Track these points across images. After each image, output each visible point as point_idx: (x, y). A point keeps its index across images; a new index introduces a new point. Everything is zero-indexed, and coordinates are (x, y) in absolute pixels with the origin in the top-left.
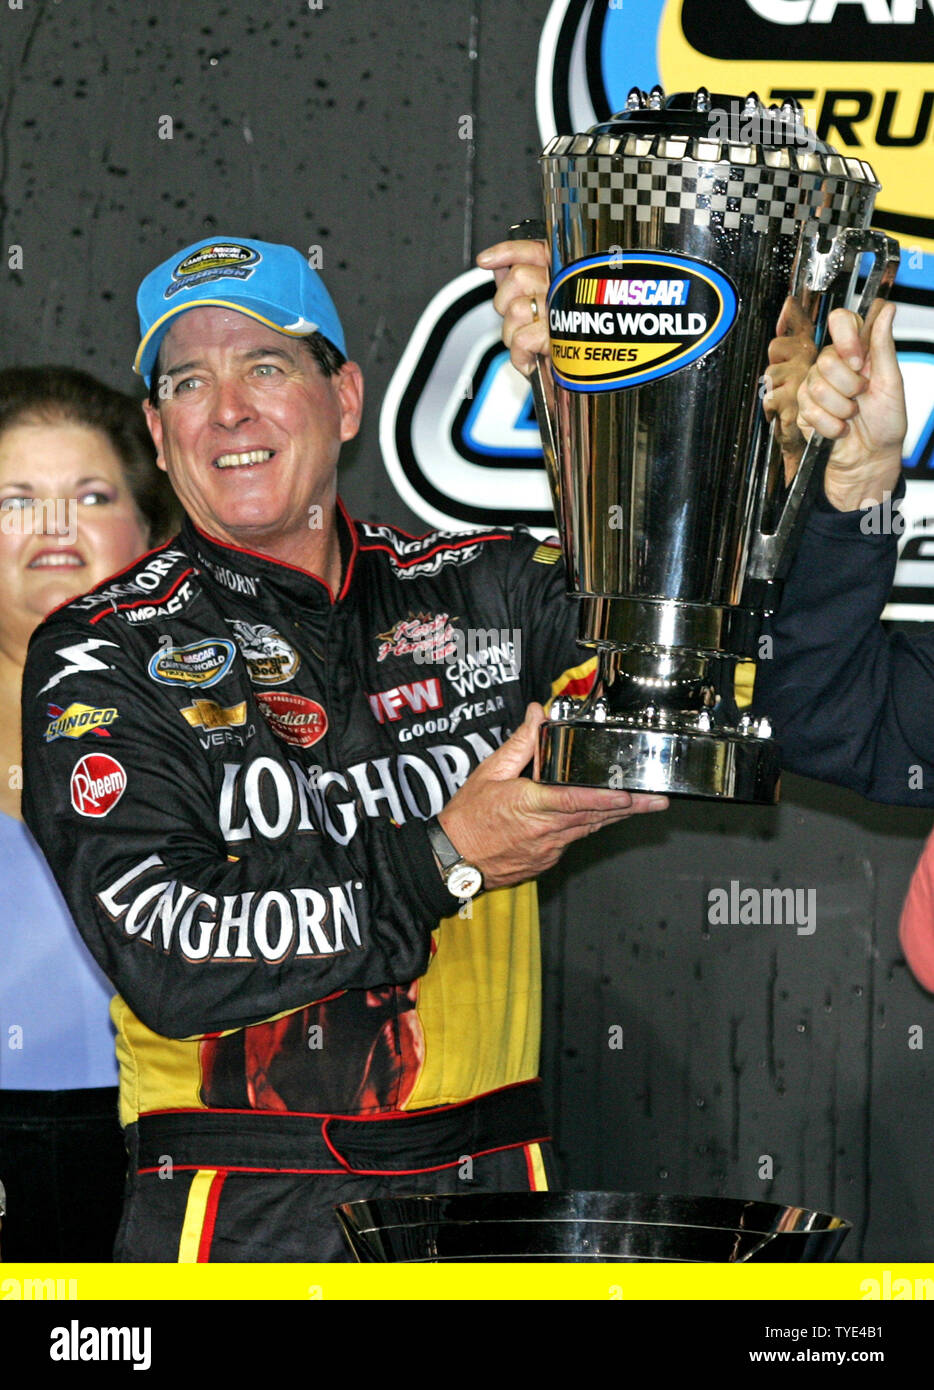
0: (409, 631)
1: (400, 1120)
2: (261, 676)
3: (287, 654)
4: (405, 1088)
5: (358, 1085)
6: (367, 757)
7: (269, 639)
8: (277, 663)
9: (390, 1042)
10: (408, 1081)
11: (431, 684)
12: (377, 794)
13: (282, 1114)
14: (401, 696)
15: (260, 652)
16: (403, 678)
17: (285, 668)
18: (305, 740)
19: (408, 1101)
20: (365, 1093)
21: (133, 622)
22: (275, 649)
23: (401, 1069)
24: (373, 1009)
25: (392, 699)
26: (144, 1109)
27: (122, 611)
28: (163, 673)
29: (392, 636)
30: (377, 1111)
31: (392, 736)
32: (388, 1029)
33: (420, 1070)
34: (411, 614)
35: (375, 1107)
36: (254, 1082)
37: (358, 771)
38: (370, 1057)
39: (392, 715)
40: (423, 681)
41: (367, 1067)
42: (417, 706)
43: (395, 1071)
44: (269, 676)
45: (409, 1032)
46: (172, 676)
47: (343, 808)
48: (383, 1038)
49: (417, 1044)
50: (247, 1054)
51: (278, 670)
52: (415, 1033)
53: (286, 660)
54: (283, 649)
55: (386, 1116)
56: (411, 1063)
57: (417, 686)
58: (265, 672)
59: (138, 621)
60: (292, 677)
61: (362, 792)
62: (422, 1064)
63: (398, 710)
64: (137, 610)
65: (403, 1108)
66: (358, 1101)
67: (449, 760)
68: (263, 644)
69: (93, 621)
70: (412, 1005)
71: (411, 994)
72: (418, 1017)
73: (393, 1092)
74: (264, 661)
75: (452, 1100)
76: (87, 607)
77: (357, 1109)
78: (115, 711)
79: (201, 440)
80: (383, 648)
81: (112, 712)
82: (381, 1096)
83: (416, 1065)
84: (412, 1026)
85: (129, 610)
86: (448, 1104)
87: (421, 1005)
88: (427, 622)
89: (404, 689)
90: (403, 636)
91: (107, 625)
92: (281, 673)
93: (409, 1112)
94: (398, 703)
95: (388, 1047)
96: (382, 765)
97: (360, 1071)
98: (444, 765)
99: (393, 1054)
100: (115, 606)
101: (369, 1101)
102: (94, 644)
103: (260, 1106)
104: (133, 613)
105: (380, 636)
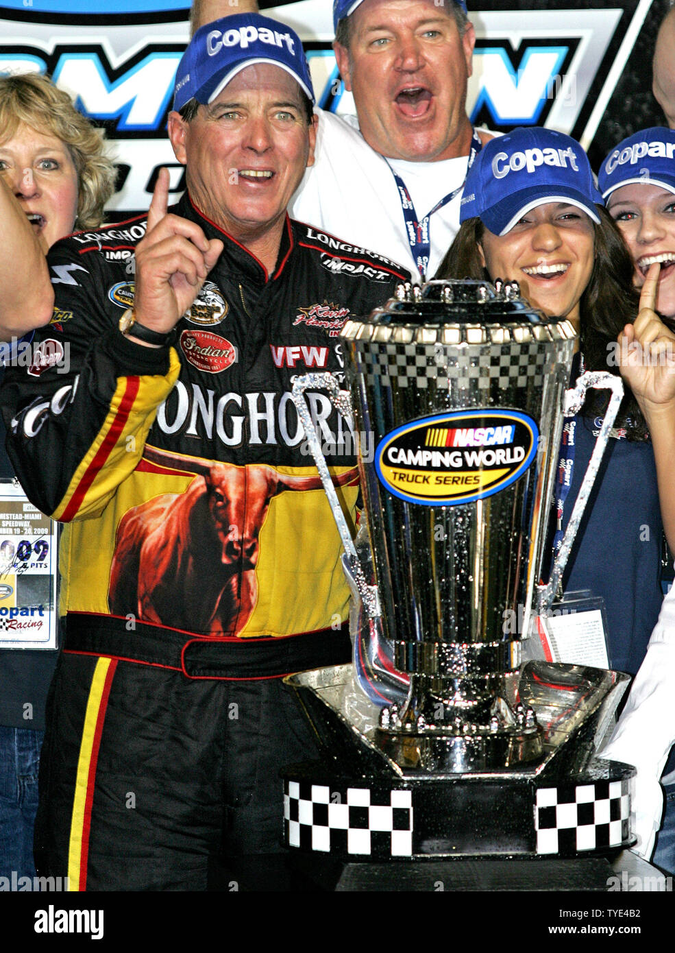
0: (320, 312)
1: (235, 643)
2: (198, 318)
3: (220, 306)
4: (241, 622)
5: (210, 615)
6: (261, 390)
7: (212, 293)
8: (212, 310)
9: (235, 590)
10: (243, 618)
11: (323, 351)
12: (261, 416)
13: (157, 625)
14: (301, 353)
15: (202, 300)
16: (306, 341)
17: (216, 316)
18: (215, 368)
19: (242, 630)
20: (215, 621)
21: (109, 259)
22: (213, 301)
23: (239, 609)
24: (225, 565)
25: (294, 353)
26: (71, 609)
27: (104, 251)
28: (118, 298)
29: (308, 311)
30: (222, 634)
31: (285, 379)
32: (234, 581)
33: (253, 611)
34: (325, 301)
35: (220, 632)
36: (142, 600)
37: (252, 398)
38: (219, 598)
39: (290, 363)
40: (319, 347)
41: (217, 605)
42: (309, 362)
43: (236, 608)
44: (203, 319)
45: (248, 585)
46: (124, 301)
47: (234, 419)
48: (230, 586)
49: (252, 594)
50: (139, 581)
51: (211, 315)
52: (252, 586)
53: (218, 310)
54: (218, 302)
55: (227, 640)
56: (246, 605)
57: (314, 349)
58: (201, 315)
59: (114, 260)
60: (219, 322)
61: (251, 412)
62: (254, 606)
63: (296, 361)
64: (115, 252)
65: (239, 635)
66: (209, 626)
67: (319, 403)
68: (206, 295)
69: (82, 252)
70: (252, 566)
71: (253, 559)
72: (256, 577)
73: (234, 623)
74: (202, 307)
75: (273, 634)
76: (82, 241)
77: (207, 632)
78: (72, 313)
79: (231, 155)
80: (299, 317)
81: (69, 315)
82: (225, 625)
83: (250, 607)
84: (251, 581)
85: (109, 251)
86: (270, 636)
87: (260, 566)
88: (335, 310)
89: (304, 349)
90: (315, 314)
91: (89, 257)
92: (212, 317)
93: (243, 638)
94: (297, 356)
95: (232, 592)
96: (270, 397)
97: (211, 606)
98: (314, 406)
99: (236, 598)
100: (100, 246)
101: (217, 626)
102: (74, 267)
103: (145, 618)
104: (112, 253)
105: (301, 309)
